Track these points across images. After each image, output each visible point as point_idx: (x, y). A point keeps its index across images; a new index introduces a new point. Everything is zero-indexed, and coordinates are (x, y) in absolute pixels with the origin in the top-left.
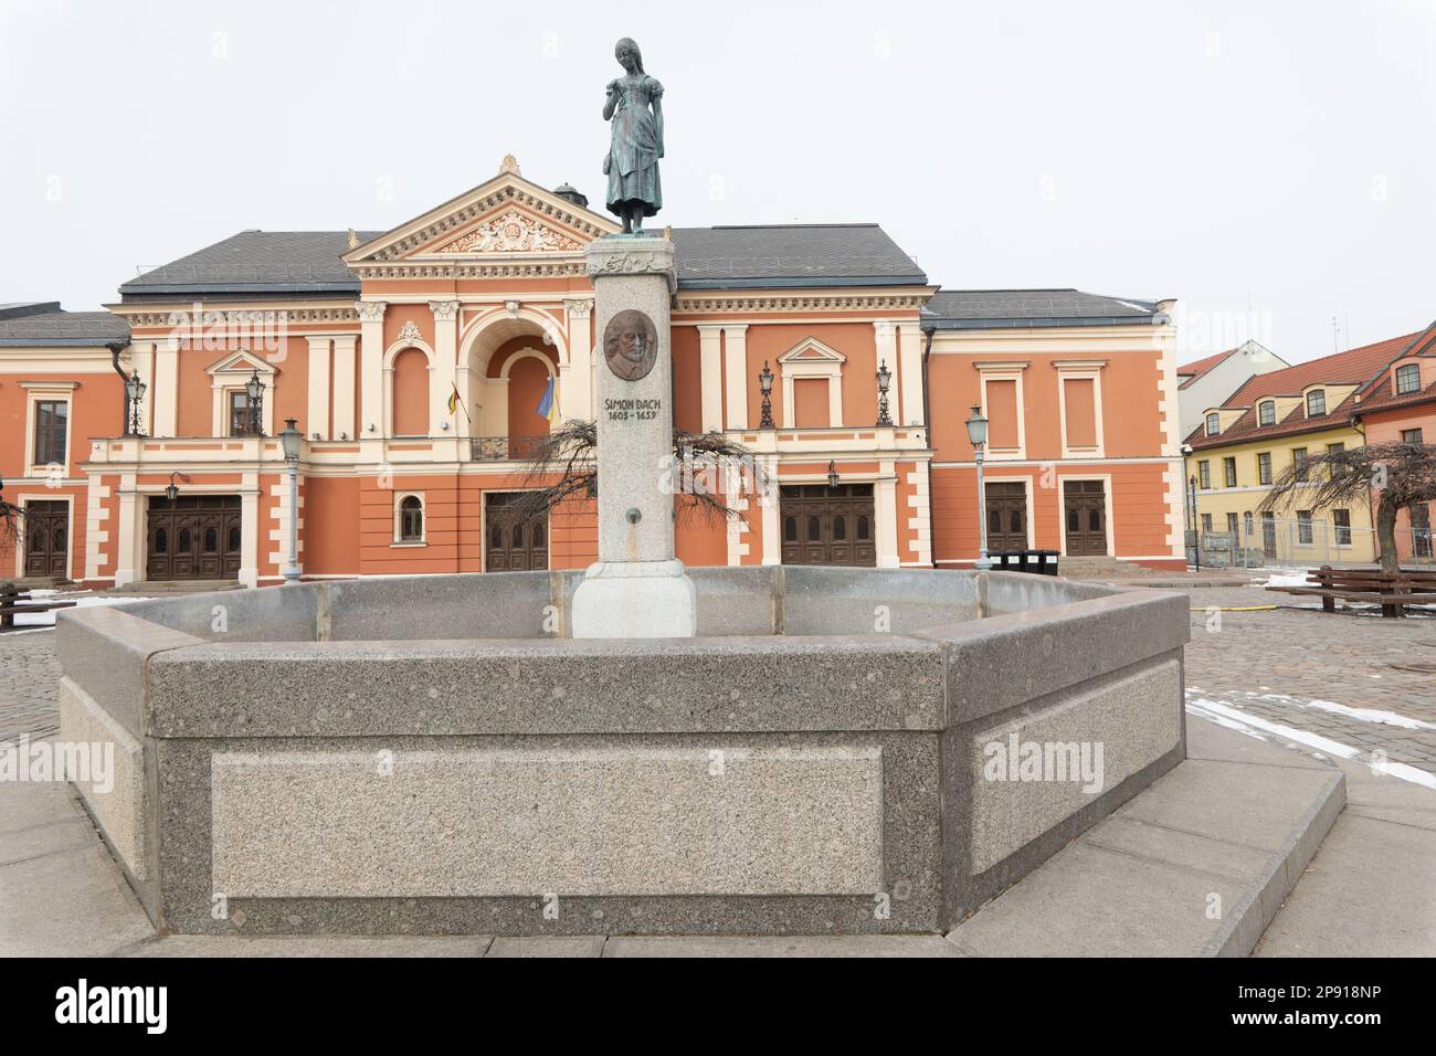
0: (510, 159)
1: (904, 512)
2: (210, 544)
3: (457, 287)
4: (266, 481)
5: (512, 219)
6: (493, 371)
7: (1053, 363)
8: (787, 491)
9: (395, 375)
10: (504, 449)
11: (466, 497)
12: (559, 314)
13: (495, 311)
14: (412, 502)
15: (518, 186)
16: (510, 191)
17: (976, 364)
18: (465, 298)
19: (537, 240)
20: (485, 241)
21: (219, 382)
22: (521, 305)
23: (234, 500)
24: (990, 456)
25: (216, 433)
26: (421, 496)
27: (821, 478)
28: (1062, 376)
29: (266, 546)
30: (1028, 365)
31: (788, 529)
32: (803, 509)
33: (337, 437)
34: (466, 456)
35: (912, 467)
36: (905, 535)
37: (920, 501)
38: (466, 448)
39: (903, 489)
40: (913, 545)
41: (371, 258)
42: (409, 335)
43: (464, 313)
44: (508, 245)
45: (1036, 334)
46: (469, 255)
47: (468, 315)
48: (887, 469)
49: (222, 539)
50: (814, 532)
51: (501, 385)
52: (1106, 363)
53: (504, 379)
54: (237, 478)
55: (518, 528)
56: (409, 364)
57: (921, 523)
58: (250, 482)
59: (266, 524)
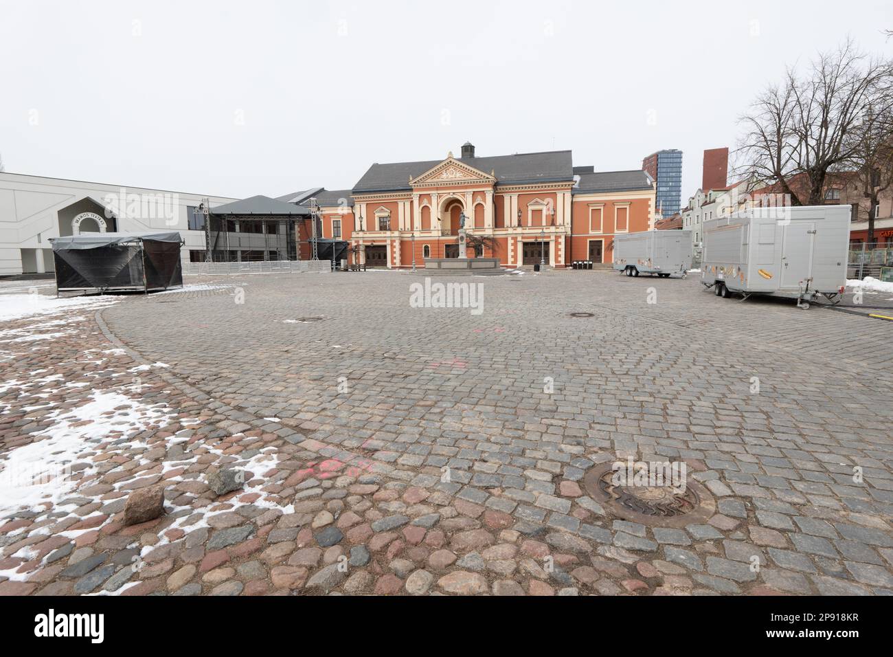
0: (451, 153)
1: (557, 250)
2: (379, 257)
3: (437, 189)
4: (392, 242)
5: (451, 169)
6: (446, 210)
7: (613, 203)
8: (525, 244)
9: (422, 213)
10: (450, 233)
11: (440, 245)
12: (464, 195)
13: (448, 195)
14: (426, 247)
15: (453, 161)
16: (451, 162)
17: (588, 204)
18: (439, 192)
19: (458, 175)
20: (444, 176)
21: (377, 215)
22: (454, 193)
23: (385, 246)
24: (591, 233)
25: (376, 230)
26: (429, 245)
27: (533, 240)
28: (616, 207)
29: (393, 258)
30: (605, 204)
31: (525, 254)
32: (529, 249)
33: (406, 230)
34: (440, 235)
35: (560, 237)
36: (557, 256)
37: (562, 247)
38: (440, 232)
39: (557, 243)
40: (559, 259)
41: (415, 183)
42: (425, 203)
43: (439, 196)
44: (450, 176)
45: (608, 194)
46: (440, 180)
47: (440, 197)
48: (553, 238)
49: (382, 256)
50: (532, 256)
51: (449, 214)
52: (631, 203)
53: (449, 212)
54: (385, 241)
55: (453, 254)
56: (425, 210)
57: (562, 253)
58: (389, 242)
59: (393, 252)
